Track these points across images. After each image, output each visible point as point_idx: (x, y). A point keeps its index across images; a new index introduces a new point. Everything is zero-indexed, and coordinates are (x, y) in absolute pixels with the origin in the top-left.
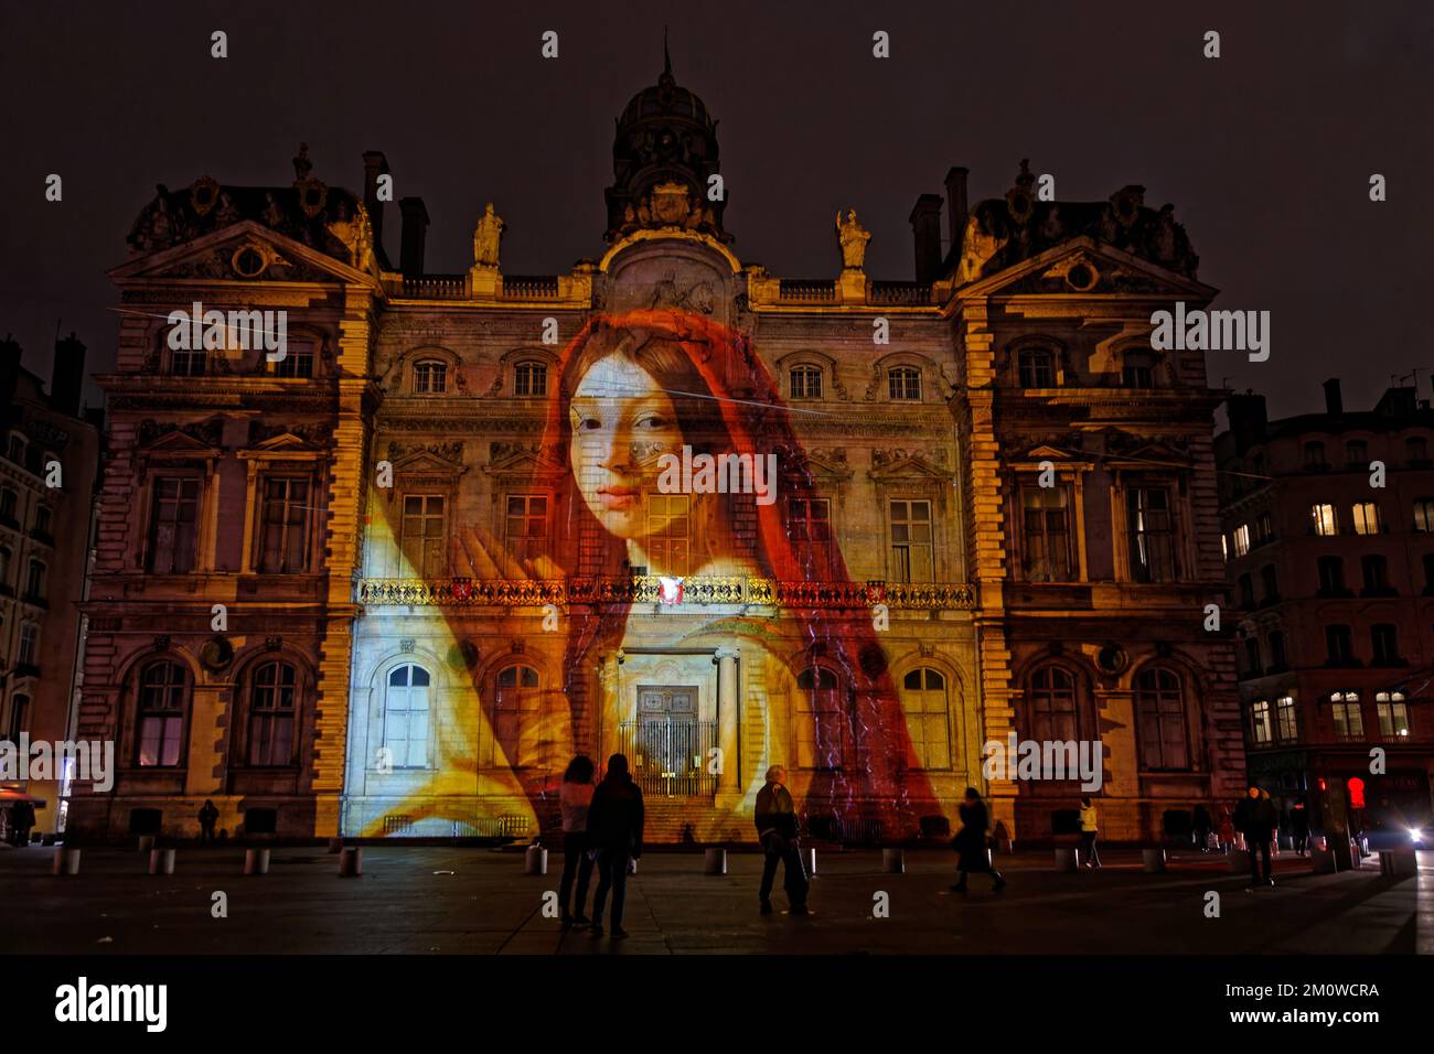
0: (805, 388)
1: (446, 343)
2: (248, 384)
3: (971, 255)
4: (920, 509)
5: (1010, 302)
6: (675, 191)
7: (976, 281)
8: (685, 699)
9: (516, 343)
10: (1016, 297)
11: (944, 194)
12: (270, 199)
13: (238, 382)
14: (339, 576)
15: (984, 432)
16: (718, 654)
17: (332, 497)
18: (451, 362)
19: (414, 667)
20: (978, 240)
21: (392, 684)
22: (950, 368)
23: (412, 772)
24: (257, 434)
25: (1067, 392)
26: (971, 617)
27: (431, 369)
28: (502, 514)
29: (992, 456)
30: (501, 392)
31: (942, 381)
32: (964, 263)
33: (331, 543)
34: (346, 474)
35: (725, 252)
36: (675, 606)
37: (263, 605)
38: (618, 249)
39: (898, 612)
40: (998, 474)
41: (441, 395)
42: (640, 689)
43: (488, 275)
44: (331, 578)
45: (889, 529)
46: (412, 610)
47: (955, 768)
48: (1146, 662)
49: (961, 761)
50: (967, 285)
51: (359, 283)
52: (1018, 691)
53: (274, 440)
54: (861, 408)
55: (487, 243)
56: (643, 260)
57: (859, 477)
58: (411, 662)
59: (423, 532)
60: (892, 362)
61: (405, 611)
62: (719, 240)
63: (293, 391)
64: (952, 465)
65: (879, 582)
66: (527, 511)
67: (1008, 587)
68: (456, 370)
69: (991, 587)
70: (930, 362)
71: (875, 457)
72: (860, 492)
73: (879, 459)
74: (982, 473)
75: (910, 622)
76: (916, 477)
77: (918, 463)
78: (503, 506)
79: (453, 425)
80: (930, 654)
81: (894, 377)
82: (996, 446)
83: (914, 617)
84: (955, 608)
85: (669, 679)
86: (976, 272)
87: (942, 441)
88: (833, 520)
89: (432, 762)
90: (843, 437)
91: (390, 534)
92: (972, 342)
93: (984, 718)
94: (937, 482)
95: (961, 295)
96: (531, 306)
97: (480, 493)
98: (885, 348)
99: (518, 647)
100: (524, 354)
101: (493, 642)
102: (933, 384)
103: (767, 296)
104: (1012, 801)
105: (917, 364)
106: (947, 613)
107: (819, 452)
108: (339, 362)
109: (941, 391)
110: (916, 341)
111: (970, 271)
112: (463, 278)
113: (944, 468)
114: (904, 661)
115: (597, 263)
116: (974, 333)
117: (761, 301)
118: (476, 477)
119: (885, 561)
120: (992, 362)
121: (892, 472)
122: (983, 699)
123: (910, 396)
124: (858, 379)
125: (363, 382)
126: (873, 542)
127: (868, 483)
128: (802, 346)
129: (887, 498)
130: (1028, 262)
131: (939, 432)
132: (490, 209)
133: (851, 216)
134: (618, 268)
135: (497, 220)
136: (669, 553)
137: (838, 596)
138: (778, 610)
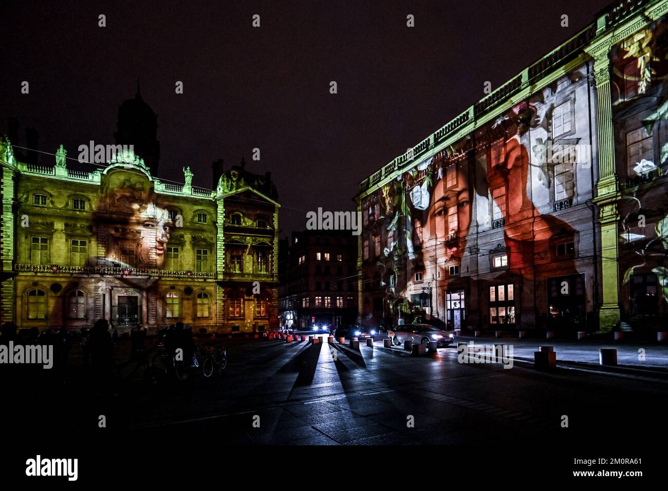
1: (46, 189)
3: (220, 187)
4: (205, 252)
7: (221, 194)
9: (74, 192)
15: (221, 234)
18: (48, 195)
20: (222, 183)
21: (30, 295)
22: (214, 215)
26: (215, 281)
27: (41, 197)
28: (70, 245)
29: (223, 241)
30: (68, 207)
31: (212, 218)
32: (218, 189)
35: (147, 174)
36: (128, 276)
39: (195, 279)
40: (224, 245)
41: (45, 206)
42: (119, 297)
43: (62, 169)
45: (196, 257)
47: (209, 317)
49: (211, 315)
51: (8, 167)
52: (225, 299)
57: (188, 242)
59: (40, 249)
60: (199, 212)
61: (34, 274)
62: (145, 170)
64: (214, 241)
65: (190, 271)
66: (79, 244)
67: (224, 274)
68: (50, 199)
69: (220, 274)
70: (210, 214)
71: (192, 237)
72: (188, 246)
73: (194, 238)
74: (220, 245)
75: (198, 282)
76: (204, 243)
77: (205, 240)
78: (70, 242)
79: (50, 216)
80: (204, 289)
81: (200, 216)
82: (224, 238)
83: (200, 280)
84: (211, 279)
85: (128, 294)
86: (221, 192)
87: (211, 234)
88: (179, 253)
89: (46, 317)
90: (183, 231)
91: (27, 249)
92: (219, 210)
93: (217, 305)
94: (209, 245)
95: (216, 198)
96: (79, 181)
97: (61, 238)
98: (197, 208)
99: (76, 285)
100: (77, 196)
101: (67, 283)
102: (210, 219)
103: (161, 188)
104: (222, 324)
105: (206, 213)
106: (208, 280)
107: (176, 235)
108: (2, 193)
109: (212, 221)
110: (206, 207)
111: (219, 191)
112: (52, 168)
113: (212, 242)
114: (197, 291)
115: (103, 171)
116: (220, 208)
117: (159, 190)
118: (59, 233)
119: (194, 265)
120: (224, 216)
121: (197, 242)
122: (217, 301)
123: (204, 222)
124: (189, 215)
125: (12, 201)
126: (191, 260)
127: (191, 244)
128: (171, 204)
129: (195, 248)
130: (235, 191)
131: (211, 232)
132: (62, 146)
133: (188, 169)
134: (110, 173)
135: (65, 150)
136: (128, 260)
137: (178, 274)
138: (160, 277)
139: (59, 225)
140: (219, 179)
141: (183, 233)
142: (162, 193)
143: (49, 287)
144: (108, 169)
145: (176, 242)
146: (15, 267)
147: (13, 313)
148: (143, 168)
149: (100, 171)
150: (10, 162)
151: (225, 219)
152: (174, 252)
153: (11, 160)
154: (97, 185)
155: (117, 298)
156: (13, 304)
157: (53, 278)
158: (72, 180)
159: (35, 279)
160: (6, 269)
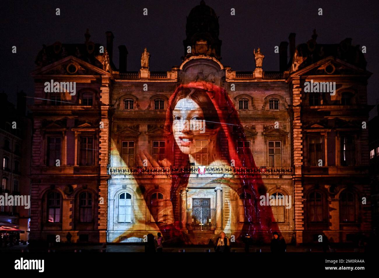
0: (243, 106)
1: (133, 94)
2: (73, 108)
3: (295, 63)
4: (278, 144)
5: (307, 78)
6: (203, 43)
7: (297, 71)
8: (207, 202)
9: (154, 93)
10: (309, 76)
11: (288, 41)
12: (77, 48)
13: (70, 107)
14: (103, 166)
15: (297, 120)
16: (216, 189)
17: (100, 143)
18: (135, 100)
19: (127, 193)
20: (298, 58)
21: (120, 198)
22: (288, 99)
23: (127, 224)
24: (77, 124)
25: (323, 107)
26: (292, 177)
27: (129, 102)
28: (152, 147)
29: (300, 127)
30: (150, 109)
31: (286, 103)
32: (293, 65)
33: (100, 156)
34: (104, 135)
35: (219, 63)
36: (203, 175)
37: (81, 175)
38: (185, 62)
39: (270, 176)
40: (302, 133)
41: (132, 110)
42: (193, 199)
43: (145, 71)
44: (101, 167)
45: (268, 150)
46: (125, 177)
47: (286, 222)
48: (343, 191)
49: (288, 220)
50: (294, 72)
51: (105, 75)
52: (305, 199)
53: (82, 125)
54: (260, 112)
55: (145, 61)
56: (193, 65)
57: (259, 134)
58: (126, 192)
59: (128, 152)
60: (270, 98)
61: (123, 177)
62: (217, 59)
63: (87, 109)
64: (288, 130)
65: (264, 167)
66: (159, 146)
67: (303, 168)
68: (137, 102)
69: (298, 168)
70: (282, 97)
71: (264, 128)
72: (260, 139)
73: (265, 128)
74: (296, 133)
75: (273, 179)
76: (277, 134)
77: (277, 130)
78: (152, 144)
79: (136, 119)
80: (279, 188)
81: (271, 101)
82: (301, 124)
83: (275, 177)
84: (286, 175)
85: (202, 196)
86: (297, 68)
87: (285, 122)
88: (251, 148)
89: (132, 221)
90: (254, 121)
91: (118, 153)
92: (295, 91)
93: (295, 208)
94: (283, 135)
95: (292, 76)
96: (159, 81)
97: (145, 140)
98: (268, 93)
99: (157, 187)
100: (157, 96)
101: (149, 186)
102: (283, 104)
103: (231, 77)
104: (302, 231)
105: (278, 98)
106: (284, 176)
107: (247, 126)
108: (101, 100)
109: (285, 107)
110: (278, 90)
111: (295, 68)
112: (138, 72)
113: (286, 131)
114: (271, 191)
115: (179, 67)
116: (295, 88)
117: (230, 78)
118: (143, 135)
119: (267, 160)
120: (301, 97)
121: (269, 132)
122: (295, 202)
123: (275, 108)
124: (260, 103)
125: (108, 107)
126: (263, 154)
127: (262, 136)
128: (242, 93)
129: (268, 140)
130: (313, 64)
131: (284, 120)
132: (145, 50)
133: (258, 50)
134: (186, 68)
135: (148, 53)
136: (201, 158)
137: (252, 171)
138: (234, 175)
139: (144, 128)
140: (294, 54)
141: (254, 124)
142: (233, 81)
143: (135, 190)
144: (183, 64)
145: (247, 135)
146: (109, 170)
147: (107, 216)
148: (215, 58)
149: (177, 67)
150: (106, 70)
151: (301, 100)
152: (245, 147)
153: (107, 68)
154: (174, 82)
155: (191, 200)
156: (107, 208)
157: (138, 181)
158: (154, 81)
159: (124, 182)
160: (102, 173)
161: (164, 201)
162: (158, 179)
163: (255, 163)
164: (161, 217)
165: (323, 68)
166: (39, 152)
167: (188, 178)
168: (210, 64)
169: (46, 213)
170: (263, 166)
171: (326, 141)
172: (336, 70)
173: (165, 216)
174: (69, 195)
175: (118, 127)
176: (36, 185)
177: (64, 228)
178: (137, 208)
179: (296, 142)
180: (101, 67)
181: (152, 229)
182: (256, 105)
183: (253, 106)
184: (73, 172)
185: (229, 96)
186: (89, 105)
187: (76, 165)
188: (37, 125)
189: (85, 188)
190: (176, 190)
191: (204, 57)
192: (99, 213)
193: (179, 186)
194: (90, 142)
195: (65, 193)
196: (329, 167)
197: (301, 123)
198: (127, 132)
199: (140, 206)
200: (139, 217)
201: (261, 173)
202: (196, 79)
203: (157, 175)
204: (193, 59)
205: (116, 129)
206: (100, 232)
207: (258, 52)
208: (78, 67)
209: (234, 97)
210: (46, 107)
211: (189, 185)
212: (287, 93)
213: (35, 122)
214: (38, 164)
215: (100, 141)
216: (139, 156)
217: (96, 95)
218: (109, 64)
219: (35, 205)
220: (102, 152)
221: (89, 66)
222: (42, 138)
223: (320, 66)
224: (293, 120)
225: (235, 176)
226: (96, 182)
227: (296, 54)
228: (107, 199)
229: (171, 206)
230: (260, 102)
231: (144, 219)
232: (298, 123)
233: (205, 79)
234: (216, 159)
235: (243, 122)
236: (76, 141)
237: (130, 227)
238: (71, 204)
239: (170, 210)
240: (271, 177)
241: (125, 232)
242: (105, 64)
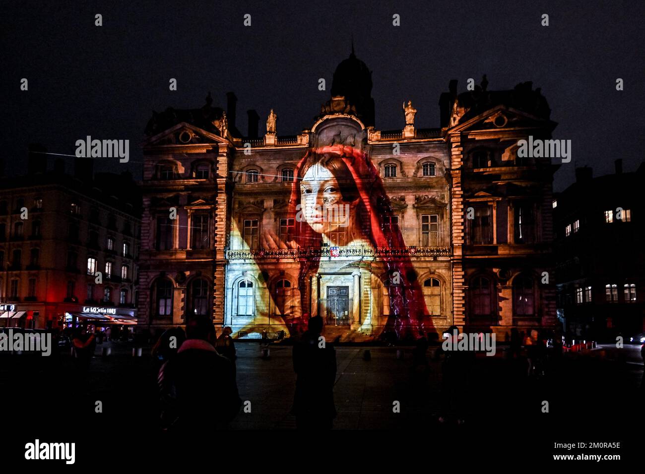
0: (390, 173)
2: (186, 182)
3: (455, 116)
4: (434, 219)
5: (470, 134)
6: (340, 99)
7: (456, 126)
8: (345, 291)
9: (282, 162)
10: (473, 131)
13: (183, 182)
14: (220, 249)
15: (457, 187)
16: (353, 274)
17: (216, 222)
18: (259, 171)
20: (458, 109)
21: (240, 287)
22: (446, 162)
24: (190, 200)
25: (491, 169)
26: (449, 259)
27: (253, 174)
28: (278, 225)
29: (460, 196)
30: (277, 181)
31: (443, 167)
32: (452, 119)
33: (217, 238)
34: (221, 213)
35: (359, 122)
36: (337, 257)
37: (194, 260)
38: (318, 123)
39: (421, 258)
40: (462, 203)
41: (257, 183)
42: (328, 287)
44: (217, 250)
45: (421, 227)
46: (245, 261)
47: (442, 315)
48: (518, 275)
49: (445, 313)
50: (453, 127)
51: (223, 142)
52: (466, 286)
53: (196, 202)
54: (411, 180)
55: (271, 124)
56: (328, 127)
57: (410, 206)
58: (246, 279)
59: (251, 233)
60: (424, 161)
62: (357, 117)
63: (202, 183)
64: (446, 201)
66: (287, 224)
67: (464, 247)
68: (261, 174)
69: (457, 247)
70: (439, 160)
71: (416, 199)
72: (410, 213)
73: (418, 199)
74: (456, 203)
75: (426, 261)
76: (432, 206)
77: (433, 200)
78: (278, 222)
79: (260, 194)
80: (433, 273)
81: (425, 166)
82: (462, 192)
83: (427, 259)
84: (443, 256)
85: (338, 284)
86: (456, 122)
87: (442, 191)
88: (399, 224)
89: (254, 313)
90: (404, 191)
91: (239, 234)
92: (454, 151)
93: (453, 297)
94: (440, 207)
95: (450, 132)
96: (287, 147)
97: (270, 218)
98: (421, 156)
99: (282, 273)
100: (285, 166)
101: (273, 271)
102: (440, 169)
103: (375, 138)
104: (462, 327)
105: (434, 161)
106: (440, 258)
107: (395, 198)
108: (217, 173)
109: (443, 172)
110: (434, 152)
111: (454, 122)
112: (263, 138)
113: (443, 202)
114: (423, 276)
115: (311, 129)
116: (455, 147)
117: (373, 140)
118: (268, 212)
119: (419, 238)
120: (461, 159)
121: (423, 204)
122: (453, 289)
123: (431, 175)
124: (411, 169)
125: (225, 179)
126: (415, 231)
127: (414, 209)
128: (389, 157)
129: (421, 214)
130: (478, 116)
131: (442, 188)
132: (272, 111)
133: (409, 103)
134: (319, 131)
135: (275, 115)
136: (338, 238)
137: (398, 252)
138: (375, 257)
139: (269, 203)
140: (454, 104)
141: (403, 194)
142: (377, 143)
143: (256, 277)
144: (316, 125)
145: (395, 208)
146: (227, 254)
147: (224, 308)
148: (355, 115)
149: (308, 130)
150: (224, 137)
151: (462, 162)
152: (392, 223)
153: (225, 134)
154: (305, 148)
155: (325, 289)
156: (224, 298)
157: (260, 266)
158: (281, 148)
159: (244, 268)
160: (219, 257)
161: (291, 289)
162: (284, 263)
163: (405, 242)
164: (287, 309)
165: (491, 119)
166: (148, 234)
167: (319, 261)
168: (349, 124)
169: (155, 304)
170: (415, 245)
171: (495, 212)
172: (508, 122)
173: (293, 307)
174: (180, 284)
175: (240, 203)
176: (144, 272)
177: (175, 322)
178: (258, 299)
179: (455, 215)
180: (218, 133)
181: (277, 323)
182: (406, 171)
183: (402, 172)
184: (185, 257)
185: (372, 161)
186: (204, 179)
187: (189, 248)
188: (146, 203)
189: (199, 274)
190: (305, 276)
191: (341, 116)
192: (215, 304)
193: (308, 271)
194: (205, 222)
195: (177, 281)
196: (498, 245)
197: (461, 190)
198: (250, 209)
199: (262, 296)
200: (261, 308)
201: (410, 254)
202: (333, 143)
203: (282, 259)
204: (327, 119)
205: (237, 206)
206: (215, 326)
207: (408, 106)
208: (192, 135)
209: (379, 162)
210: (156, 182)
211: (320, 270)
212: (446, 155)
213: (144, 200)
214: (147, 248)
215: (216, 219)
216: (263, 236)
217: (212, 166)
218: (228, 130)
219: (144, 295)
220: (218, 233)
221: (204, 133)
222: (151, 218)
223: (487, 119)
224: (452, 187)
225: (377, 259)
226: (212, 267)
227: (455, 105)
228: (225, 288)
229: (299, 295)
230: (411, 167)
231: (266, 311)
232: (458, 190)
233: (342, 142)
234: (355, 238)
235: (389, 193)
236: (189, 220)
237: (250, 320)
238: (183, 293)
239: (298, 300)
240: (423, 259)
241: (245, 326)
242: (222, 130)
